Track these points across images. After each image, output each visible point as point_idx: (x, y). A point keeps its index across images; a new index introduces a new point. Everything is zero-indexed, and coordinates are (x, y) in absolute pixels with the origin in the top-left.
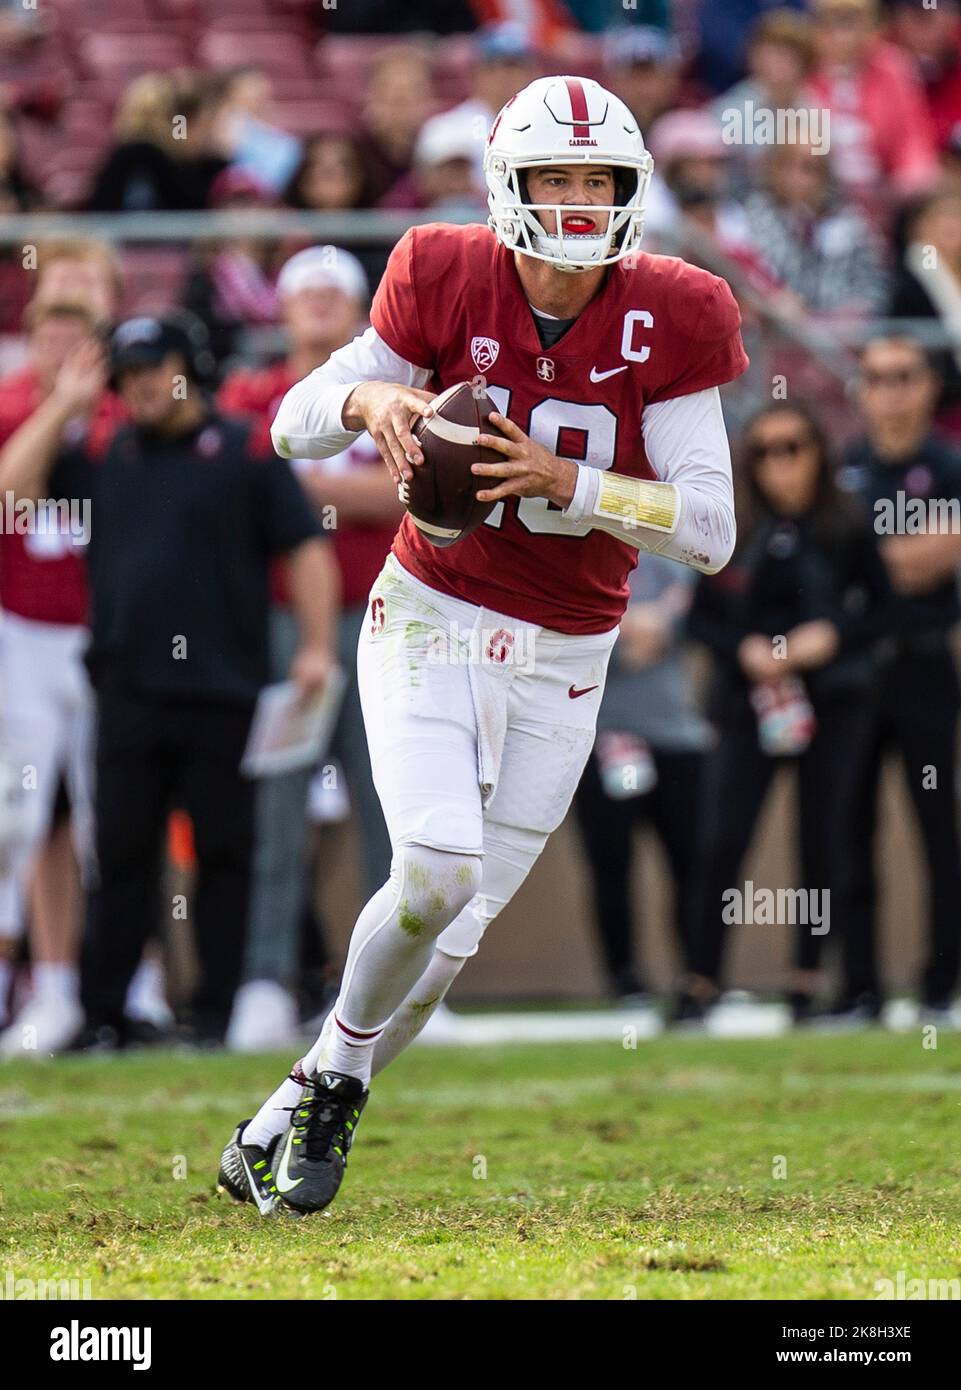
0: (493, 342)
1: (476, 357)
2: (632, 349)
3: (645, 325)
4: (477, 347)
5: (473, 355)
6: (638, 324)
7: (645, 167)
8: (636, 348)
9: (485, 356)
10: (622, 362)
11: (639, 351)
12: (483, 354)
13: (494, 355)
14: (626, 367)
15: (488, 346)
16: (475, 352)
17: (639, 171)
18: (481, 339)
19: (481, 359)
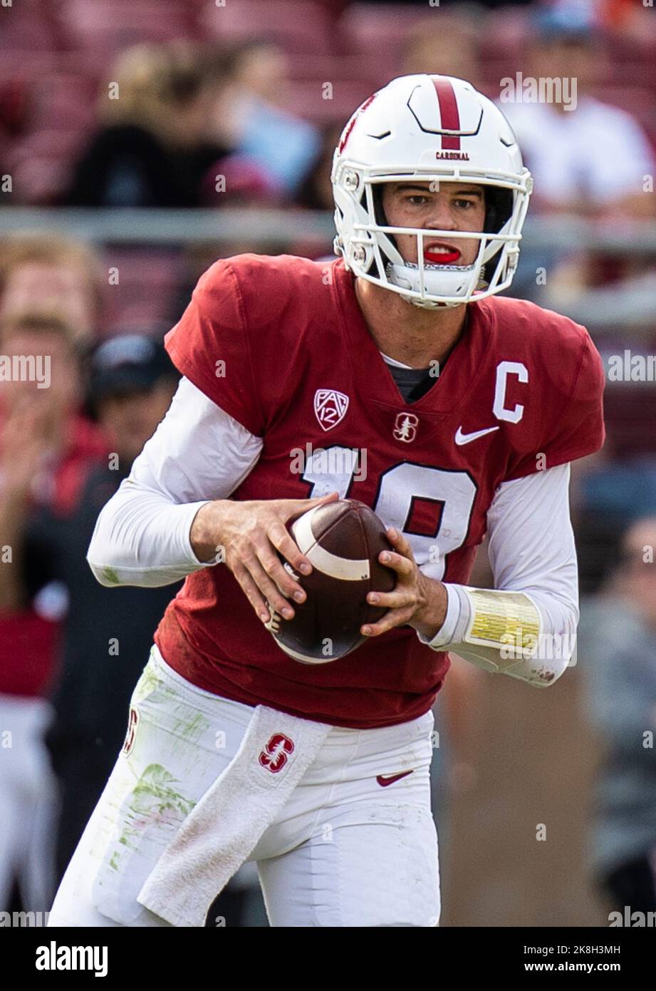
0: (340, 396)
1: (320, 413)
2: (505, 408)
3: (520, 380)
4: (321, 401)
5: (316, 411)
6: (512, 378)
7: (523, 187)
8: (509, 406)
9: (331, 412)
10: (493, 421)
11: (513, 409)
12: (328, 410)
13: (342, 411)
14: (497, 428)
15: (335, 399)
16: (318, 407)
17: (515, 192)
18: (327, 392)
19: (326, 415)
